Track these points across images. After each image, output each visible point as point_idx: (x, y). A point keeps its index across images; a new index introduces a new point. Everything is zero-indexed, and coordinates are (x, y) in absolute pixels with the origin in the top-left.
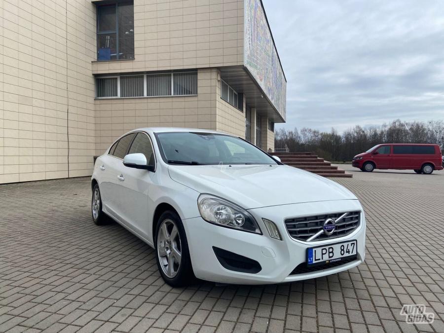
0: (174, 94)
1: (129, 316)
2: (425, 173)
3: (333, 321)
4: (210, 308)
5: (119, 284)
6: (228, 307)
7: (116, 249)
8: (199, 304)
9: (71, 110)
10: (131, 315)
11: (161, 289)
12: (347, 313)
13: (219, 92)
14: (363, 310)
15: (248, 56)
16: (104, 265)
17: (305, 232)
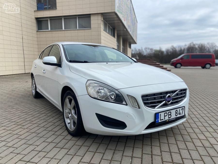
0: (79, 28)
1: (43, 158)
2: (206, 68)
3: (172, 158)
4: (95, 150)
5: (40, 135)
6: (106, 149)
7: (43, 112)
8: (88, 147)
9: (24, 37)
10: (44, 157)
11: (66, 138)
12: (179, 151)
13: (102, 27)
14: (189, 149)
15: (118, 7)
16: (34, 122)
17: (154, 103)
